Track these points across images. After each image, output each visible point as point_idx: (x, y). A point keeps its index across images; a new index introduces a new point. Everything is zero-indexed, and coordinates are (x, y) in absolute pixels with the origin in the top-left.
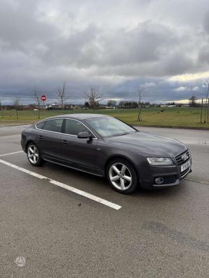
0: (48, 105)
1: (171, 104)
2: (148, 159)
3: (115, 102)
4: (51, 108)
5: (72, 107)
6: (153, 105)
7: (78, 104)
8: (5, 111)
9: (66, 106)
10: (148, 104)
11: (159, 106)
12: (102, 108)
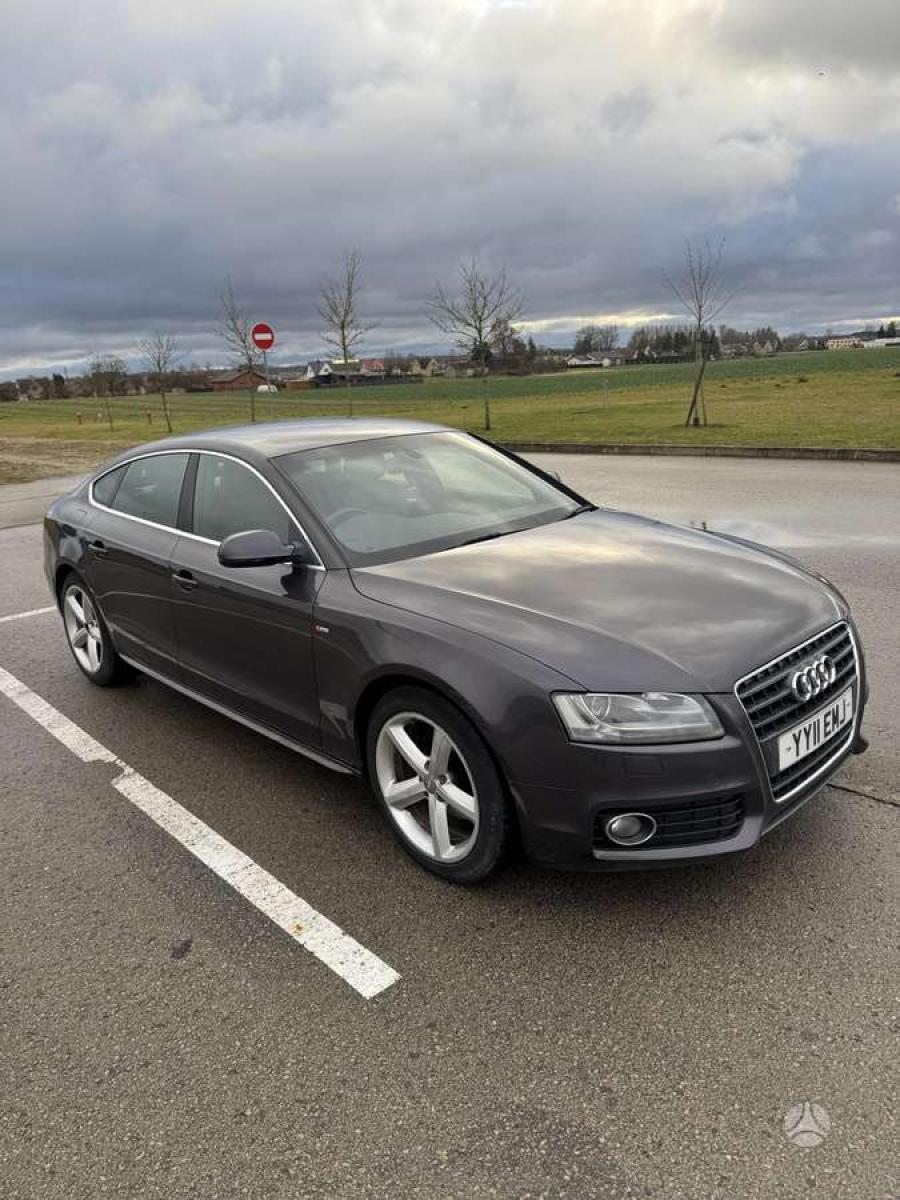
0: (317, 365)
1: (881, 334)
2: (563, 703)
3: (610, 333)
4: (328, 379)
5: (416, 369)
6: (791, 344)
7: (445, 351)
8: (145, 399)
9: (390, 364)
10: (766, 336)
11: (820, 344)
12: (553, 367)
